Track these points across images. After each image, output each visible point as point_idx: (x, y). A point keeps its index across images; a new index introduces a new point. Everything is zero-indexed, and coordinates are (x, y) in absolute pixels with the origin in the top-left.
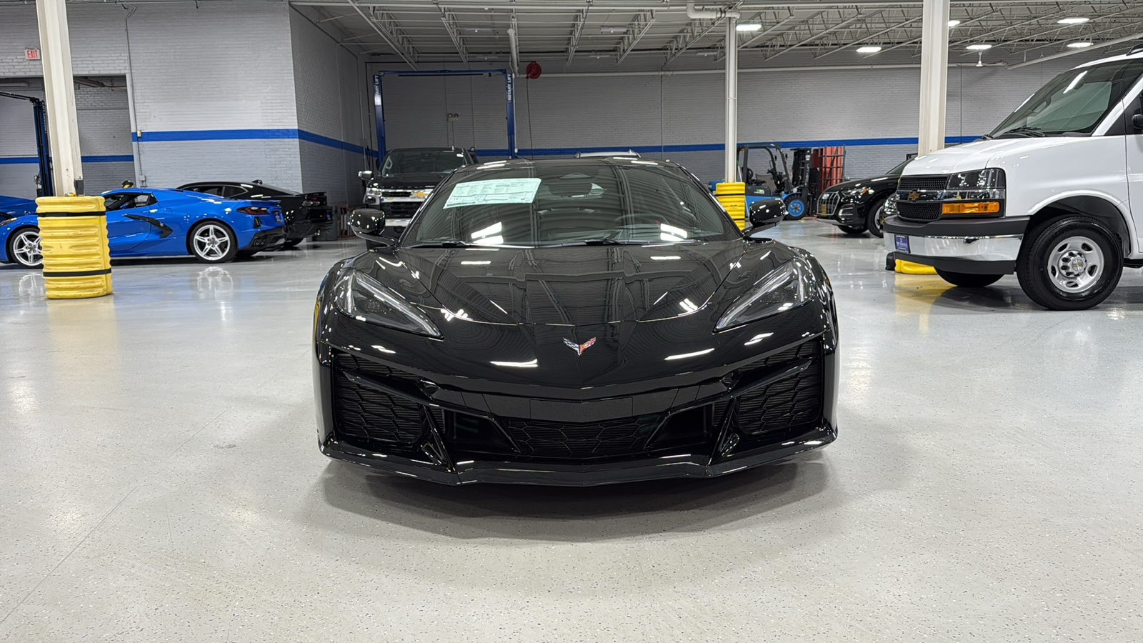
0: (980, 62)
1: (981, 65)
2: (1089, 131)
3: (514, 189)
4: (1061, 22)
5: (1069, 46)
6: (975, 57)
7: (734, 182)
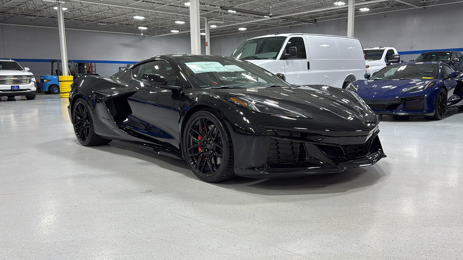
0: (142, 34)
2: (275, 58)
3: (213, 66)
4: (176, 22)
5: (171, 31)
6: (140, 32)
7: (68, 75)
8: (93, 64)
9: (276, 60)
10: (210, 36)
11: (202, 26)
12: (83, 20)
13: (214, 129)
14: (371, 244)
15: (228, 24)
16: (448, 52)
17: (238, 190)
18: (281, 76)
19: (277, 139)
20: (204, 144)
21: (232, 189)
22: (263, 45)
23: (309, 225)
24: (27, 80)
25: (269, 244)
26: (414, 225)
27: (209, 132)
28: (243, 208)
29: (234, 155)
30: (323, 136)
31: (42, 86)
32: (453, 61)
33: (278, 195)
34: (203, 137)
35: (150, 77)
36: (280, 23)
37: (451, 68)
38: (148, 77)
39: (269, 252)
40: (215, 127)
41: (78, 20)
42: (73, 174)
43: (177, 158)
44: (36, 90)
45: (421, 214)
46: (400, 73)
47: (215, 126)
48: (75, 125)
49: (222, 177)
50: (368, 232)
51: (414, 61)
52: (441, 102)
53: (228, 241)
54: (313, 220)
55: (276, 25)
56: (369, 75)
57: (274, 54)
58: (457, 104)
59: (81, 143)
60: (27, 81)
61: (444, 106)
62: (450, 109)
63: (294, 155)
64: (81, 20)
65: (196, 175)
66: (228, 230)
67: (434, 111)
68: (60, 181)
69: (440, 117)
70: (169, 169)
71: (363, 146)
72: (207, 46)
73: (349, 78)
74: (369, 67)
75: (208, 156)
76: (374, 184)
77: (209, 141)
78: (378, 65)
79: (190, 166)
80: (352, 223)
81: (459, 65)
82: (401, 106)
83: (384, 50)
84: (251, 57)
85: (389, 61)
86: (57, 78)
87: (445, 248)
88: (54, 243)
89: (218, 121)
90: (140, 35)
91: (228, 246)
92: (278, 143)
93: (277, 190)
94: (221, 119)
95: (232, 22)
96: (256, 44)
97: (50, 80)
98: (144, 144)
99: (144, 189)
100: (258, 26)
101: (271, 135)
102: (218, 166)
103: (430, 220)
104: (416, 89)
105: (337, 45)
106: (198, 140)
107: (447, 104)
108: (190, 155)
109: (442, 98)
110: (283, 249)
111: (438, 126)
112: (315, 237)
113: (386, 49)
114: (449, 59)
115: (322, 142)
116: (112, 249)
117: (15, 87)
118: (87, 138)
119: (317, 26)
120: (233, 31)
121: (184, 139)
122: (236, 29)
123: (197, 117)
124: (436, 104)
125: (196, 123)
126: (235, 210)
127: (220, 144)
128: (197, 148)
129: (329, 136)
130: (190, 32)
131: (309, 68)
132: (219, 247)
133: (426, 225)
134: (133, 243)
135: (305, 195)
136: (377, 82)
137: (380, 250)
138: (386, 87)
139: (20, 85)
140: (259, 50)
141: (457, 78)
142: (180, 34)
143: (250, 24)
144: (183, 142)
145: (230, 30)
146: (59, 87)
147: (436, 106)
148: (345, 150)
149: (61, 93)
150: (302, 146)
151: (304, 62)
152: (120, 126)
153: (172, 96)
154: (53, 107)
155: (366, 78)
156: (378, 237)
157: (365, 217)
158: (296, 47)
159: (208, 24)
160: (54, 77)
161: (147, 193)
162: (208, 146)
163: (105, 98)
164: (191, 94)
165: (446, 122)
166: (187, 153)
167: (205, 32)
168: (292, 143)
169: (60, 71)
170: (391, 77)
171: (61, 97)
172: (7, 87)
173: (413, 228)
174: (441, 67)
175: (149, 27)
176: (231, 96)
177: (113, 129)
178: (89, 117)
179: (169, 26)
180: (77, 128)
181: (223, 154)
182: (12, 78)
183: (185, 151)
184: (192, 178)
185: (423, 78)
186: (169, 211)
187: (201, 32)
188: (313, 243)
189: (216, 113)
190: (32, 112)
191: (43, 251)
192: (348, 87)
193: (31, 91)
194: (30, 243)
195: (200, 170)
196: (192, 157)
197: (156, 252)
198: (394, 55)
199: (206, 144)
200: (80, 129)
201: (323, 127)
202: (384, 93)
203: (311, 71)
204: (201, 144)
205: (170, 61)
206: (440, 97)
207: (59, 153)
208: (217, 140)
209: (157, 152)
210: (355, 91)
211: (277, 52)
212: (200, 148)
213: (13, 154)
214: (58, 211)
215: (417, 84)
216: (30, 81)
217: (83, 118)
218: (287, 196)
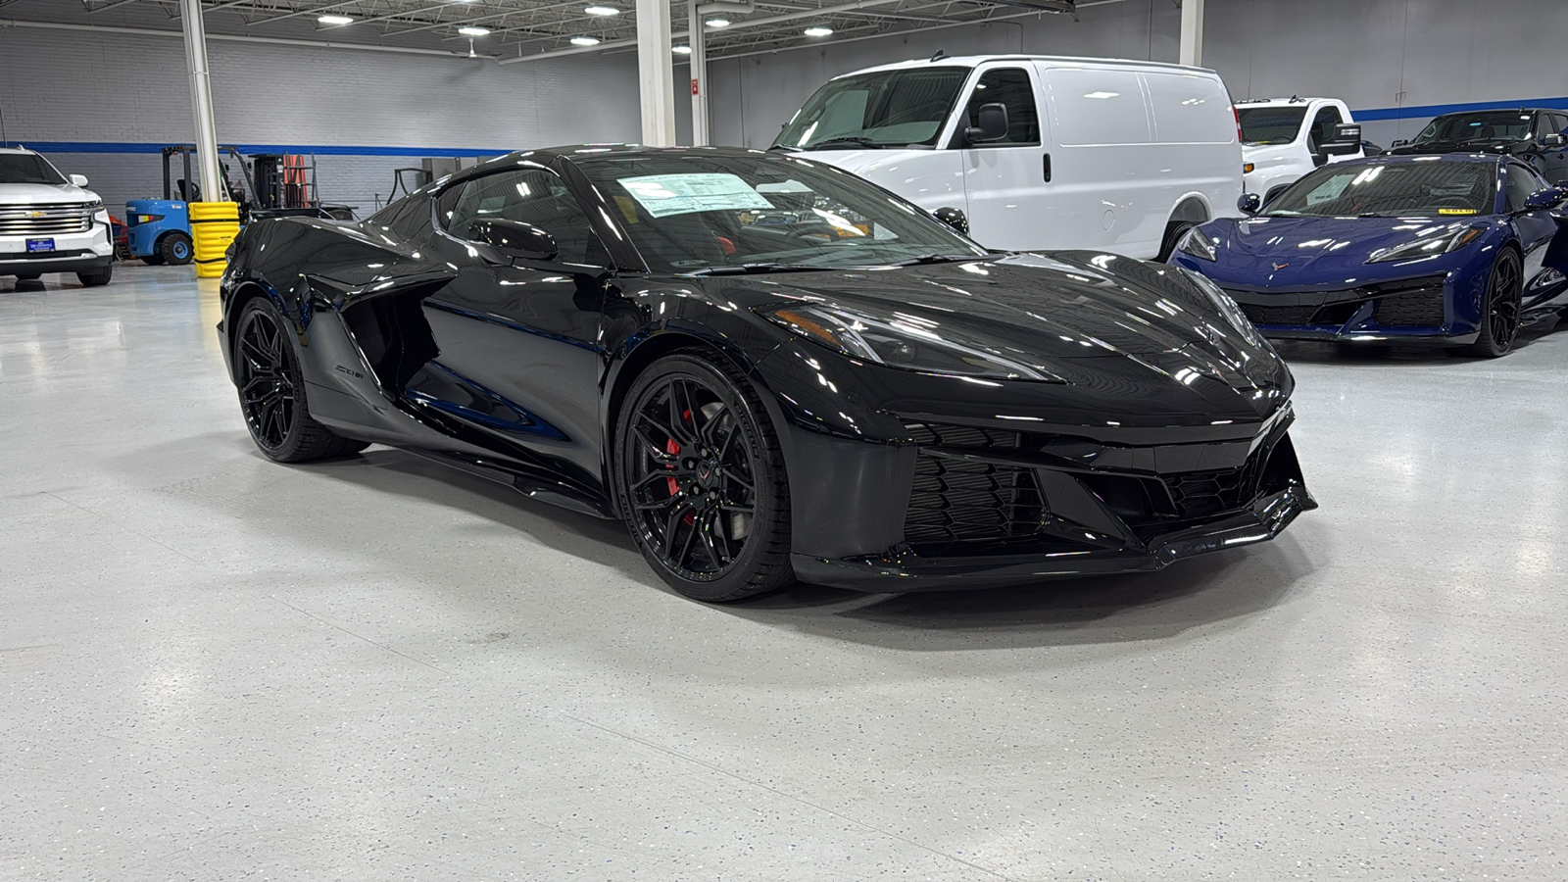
0: (472, 52)
1: (475, 56)
2: (931, 143)
3: (718, 190)
4: (588, 10)
5: (573, 41)
6: (464, 44)
7: (219, 201)
8: (307, 159)
9: (934, 149)
10: (707, 57)
11: (678, 23)
12: (267, 7)
13: (721, 419)
14: (1266, 839)
15: (770, 16)
16: (1525, 113)
17: (805, 628)
18: (952, 219)
19: (939, 458)
20: (687, 468)
21: (786, 626)
22: (889, 95)
23: (1051, 766)
24: (80, 217)
25: (913, 840)
26: (1416, 763)
27: (703, 430)
28: (823, 700)
29: (790, 511)
30: (1101, 443)
31: (133, 235)
32: (1543, 142)
33: (944, 649)
34: (685, 444)
35: (499, 231)
36: (947, 12)
37: (1535, 176)
38: (489, 230)
39: (915, 871)
40: (725, 411)
41: (251, 5)
42: (237, 572)
43: (596, 514)
44: (111, 253)
45: (1438, 721)
46: (1361, 194)
47: (726, 409)
48: (245, 389)
49: (751, 584)
50: (1255, 791)
51: (1406, 142)
52: (1501, 295)
53: (773, 831)
54: (1067, 746)
55: (936, 17)
56: (1254, 200)
57: (928, 128)
58: (1554, 301)
59: (267, 453)
60: (80, 222)
61: (1513, 309)
62: (1533, 319)
63: (997, 511)
64: (260, 6)
65: (661, 576)
66: (771, 785)
67: (1479, 327)
68: (195, 598)
69: (1495, 348)
70: (568, 552)
71: (1238, 472)
72: (696, 93)
73: (1186, 209)
74: (1253, 169)
75: (701, 512)
76: (1274, 605)
77: (705, 458)
78: (1284, 162)
79: (640, 544)
80: (1201, 756)
81: (1561, 157)
82: (1366, 310)
83: (1306, 108)
84: (848, 140)
85: (1323, 146)
86: (183, 208)
87: (1524, 853)
88: (172, 839)
89: (734, 393)
90: (465, 54)
91: (773, 848)
92: (942, 471)
93: (939, 628)
94: (744, 384)
95: (782, 10)
96: (867, 92)
97: (162, 217)
98: (479, 462)
99: (481, 628)
100: (872, 23)
101: (920, 445)
102: (735, 546)
103: (1469, 745)
104: (1417, 252)
105: (1146, 94)
106: (665, 456)
107: (1523, 302)
108: (641, 507)
109: (1504, 281)
110: (962, 859)
111: (1489, 379)
112: (1072, 813)
113: (1314, 105)
114: (1529, 136)
115: (1098, 463)
116: (370, 862)
117: (40, 244)
118: (285, 436)
119: (1077, 21)
120: (786, 39)
121: (619, 451)
122: (794, 33)
123: (665, 375)
124: (1485, 302)
125: (658, 394)
126: (796, 707)
127: (743, 470)
128: (664, 482)
129: (1119, 445)
130: (636, 46)
131: (1047, 178)
132: (743, 851)
133: (1456, 763)
134: (443, 838)
135: (1035, 649)
136: (1280, 227)
137: (1299, 863)
138: (1313, 243)
139: (56, 237)
140: (875, 113)
141: (1558, 211)
142: (602, 51)
143: (846, 15)
144: (617, 460)
145: (774, 37)
146: (192, 241)
147: (1485, 311)
148: (1177, 490)
149: (197, 261)
150: (1026, 479)
151: (1031, 154)
152: (397, 399)
153: (576, 297)
154: (171, 315)
155: (1243, 209)
156: (1289, 812)
157: (1244, 735)
158: (1003, 106)
159: (700, 17)
160: (173, 207)
161: (492, 644)
162: (703, 476)
163: (345, 300)
164: (643, 293)
165: (1516, 367)
166: (630, 502)
167: (688, 45)
168: (992, 469)
169: (193, 184)
170: (1328, 209)
171: (200, 277)
172: (13, 242)
173: (1412, 776)
174: (1503, 171)
175: (497, 28)
176: (781, 304)
177: (376, 409)
178: (289, 364)
179: (564, 24)
180: (251, 399)
181: (753, 506)
182: (28, 212)
183: (624, 492)
184: (646, 584)
185: (1442, 211)
186: (567, 713)
187: (676, 42)
188: (1068, 836)
189: (728, 364)
190: (100, 334)
191: (133, 871)
192: (1182, 246)
193: (95, 256)
194: (88, 839)
195: (673, 559)
196: (646, 513)
197: (524, 875)
198: (1339, 125)
199: (694, 468)
200: (261, 404)
201: (1097, 415)
202: (1306, 264)
203: (1056, 188)
204: (676, 468)
205: (567, 170)
206: (1500, 279)
207: (191, 489)
208: (734, 458)
209: (527, 489)
210: (1207, 257)
211: (939, 123)
212: (674, 481)
213: (32, 496)
214: (186, 713)
215: (1421, 234)
216: (89, 220)
217: (270, 364)
218: (976, 652)
